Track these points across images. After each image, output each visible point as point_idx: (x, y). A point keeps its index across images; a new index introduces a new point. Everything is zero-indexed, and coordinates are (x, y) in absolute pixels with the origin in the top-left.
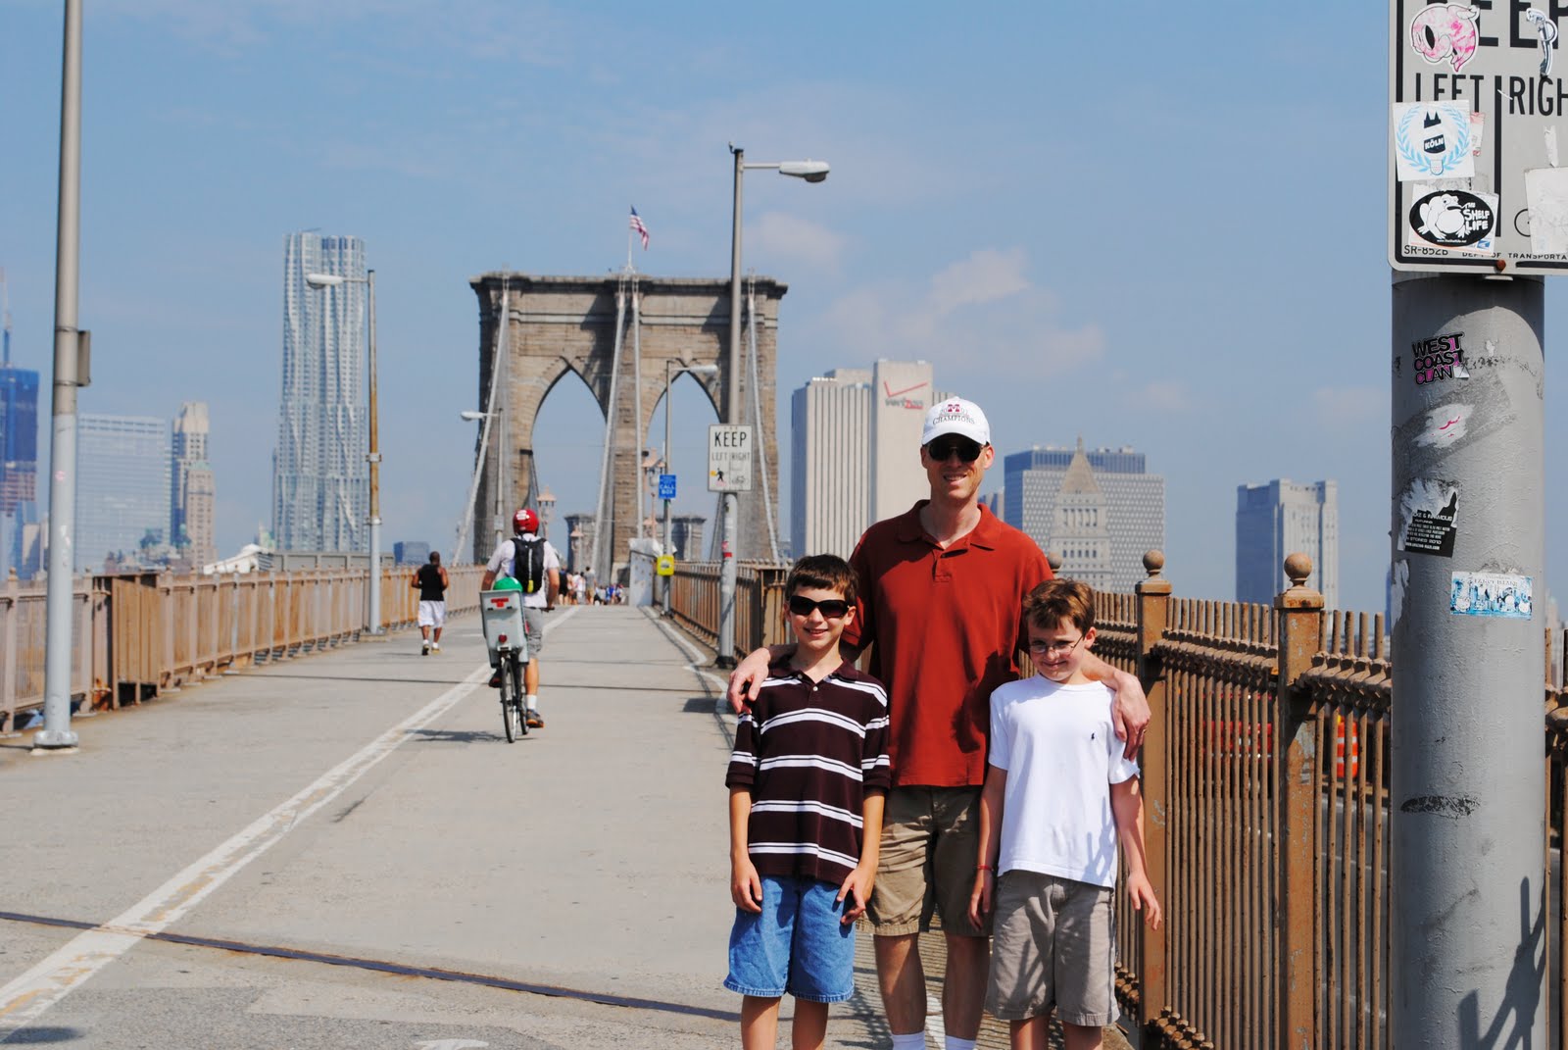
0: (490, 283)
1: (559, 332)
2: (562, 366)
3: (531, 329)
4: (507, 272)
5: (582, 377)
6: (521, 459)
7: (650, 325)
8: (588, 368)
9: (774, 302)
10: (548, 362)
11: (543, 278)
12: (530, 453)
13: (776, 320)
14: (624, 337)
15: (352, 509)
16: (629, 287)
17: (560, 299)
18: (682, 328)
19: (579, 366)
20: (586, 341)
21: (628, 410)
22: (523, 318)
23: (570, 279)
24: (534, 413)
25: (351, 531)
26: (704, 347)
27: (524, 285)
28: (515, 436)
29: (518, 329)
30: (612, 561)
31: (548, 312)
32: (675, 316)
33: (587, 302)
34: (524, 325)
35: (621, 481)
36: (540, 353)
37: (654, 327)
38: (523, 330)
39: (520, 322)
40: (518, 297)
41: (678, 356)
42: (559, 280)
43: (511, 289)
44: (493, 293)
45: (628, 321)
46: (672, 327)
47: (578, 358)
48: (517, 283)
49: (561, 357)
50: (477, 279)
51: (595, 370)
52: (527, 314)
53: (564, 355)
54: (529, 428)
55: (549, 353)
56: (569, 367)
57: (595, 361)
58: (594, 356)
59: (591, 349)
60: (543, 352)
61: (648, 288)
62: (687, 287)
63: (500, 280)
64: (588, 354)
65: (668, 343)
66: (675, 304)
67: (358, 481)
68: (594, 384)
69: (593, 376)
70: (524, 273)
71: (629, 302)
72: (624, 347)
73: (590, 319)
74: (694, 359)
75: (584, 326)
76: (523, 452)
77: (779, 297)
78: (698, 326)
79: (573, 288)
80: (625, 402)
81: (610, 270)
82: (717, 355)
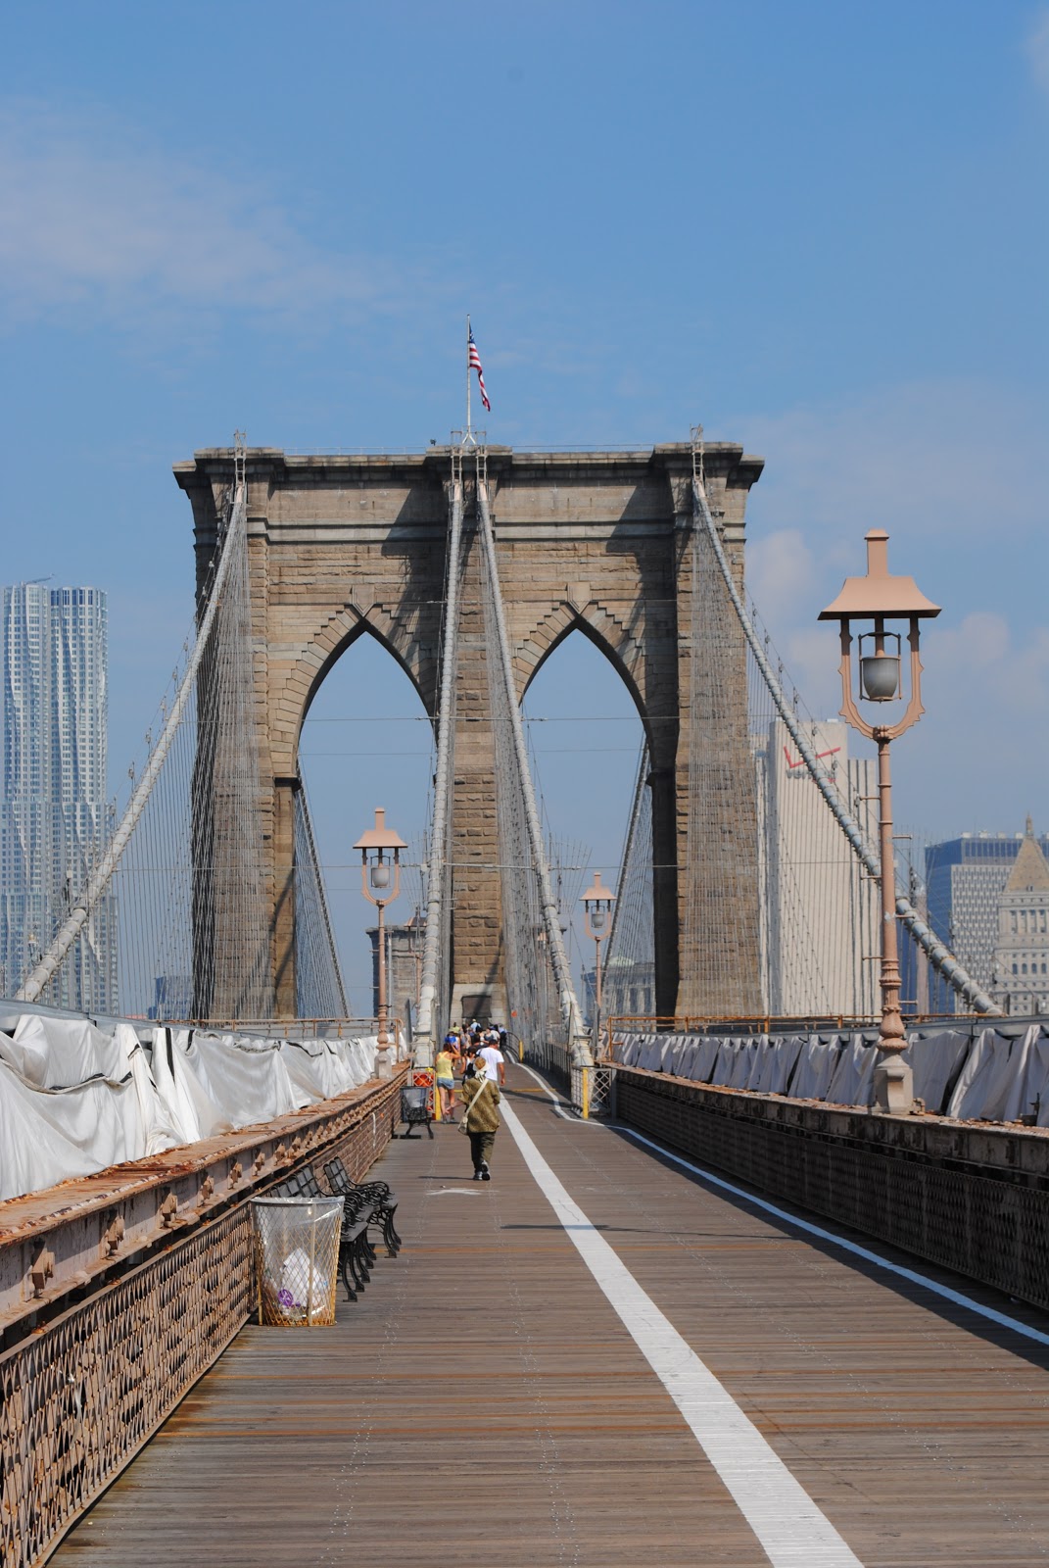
0: (209, 469)
1: (340, 558)
2: (349, 622)
3: (291, 554)
4: (244, 446)
5: (386, 643)
6: (277, 796)
7: (510, 540)
8: (398, 622)
9: (739, 492)
10: (321, 616)
11: (310, 459)
12: (295, 784)
13: (743, 525)
14: (464, 564)
15: (96, 935)
16: (470, 469)
17: (342, 496)
18: (570, 545)
19: (382, 622)
20: (392, 574)
21: (474, 699)
22: (275, 535)
23: (360, 460)
24: (299, 709)
25: (96, 963)
26: (611, 579)
27: (275, 472)
28: (263, 752)
29: (264, 556)
30: (452, 982)
31: (321, 522)
32: (556, 524)
33: (391, 502)
34: (275, 547)
35: (464, 831)
36: (307, 598)
37: (518, 545)
38: (276, 557)
39: (270, 543)
40: (265, 495)
41: (564, 596)
42: (339, 462)
43: (250, 478)
44: (216, 488)
45: (470, 533)
46: (552, 545)
47: (378, 605)
48: (260, 468)
49: (347, 606)
50: (188, 464)
51: (412, 628)
52: (281, 527)
53: (351, 600)
54: (291, 738)
55: (323, 599)
56: (363, 626)
57: (413, 611)
58: (407, 602)
59: (403, 588)
60: (314, 598)
61: (506, 471)
62: (578, 467)
63: (230, 463)
64: (399, 597)
65: (544, 572)
66: (555, 499)
67: (104, 899)
68: (410, 654)
69: (408, 638)
70: (273, 447)
71: (471, 497)
72: (463, 581)
73: (399, 533)
74: (594, 602)
75: (389, 547)
76: (280, 782)
77: (747, 484)
78: (600, 539)
79: (365, 477)
80: (467, 683)
81: (433, 442)
82: (637, 594)
